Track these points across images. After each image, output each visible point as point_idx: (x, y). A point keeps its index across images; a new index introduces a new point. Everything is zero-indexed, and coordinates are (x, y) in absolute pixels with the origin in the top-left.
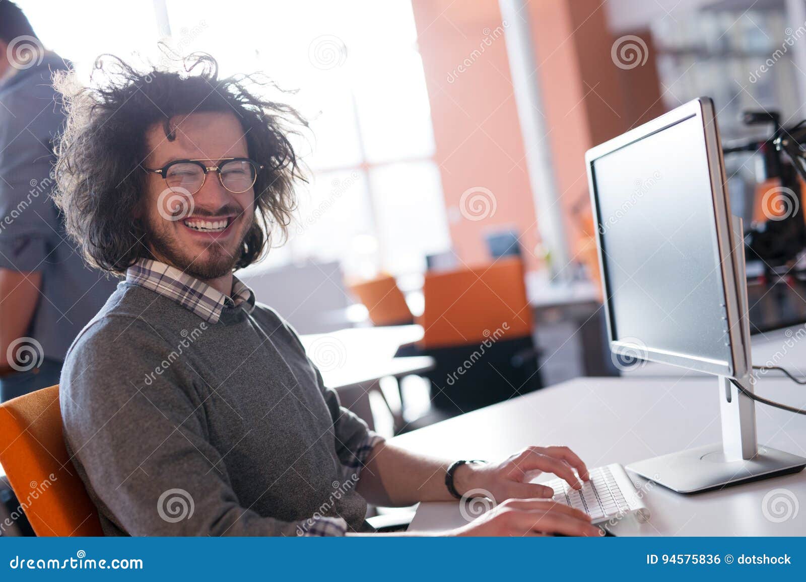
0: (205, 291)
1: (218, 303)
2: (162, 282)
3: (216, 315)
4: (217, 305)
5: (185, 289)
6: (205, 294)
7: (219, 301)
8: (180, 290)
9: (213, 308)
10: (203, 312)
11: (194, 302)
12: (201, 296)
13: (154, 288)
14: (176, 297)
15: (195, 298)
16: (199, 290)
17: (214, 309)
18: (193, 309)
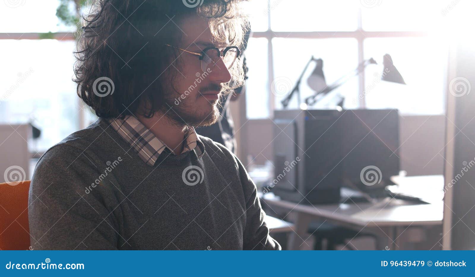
0: (150, 141)
1: (157, 152)
2: (123, 126)
3: (153, 161)
4: (155, 153)
5: (137, 135)
6: (149, 143)
7: (158, 151)
8: (132, 136)
9: (152, 154)
10: (145, 156)
11: (140, 147)
12: (146, 144)
13: (117, 129)
14: (128, 141)
15: (141, 144)
16: (146, 139)
17: (152, 156)
18: (138, 152)
